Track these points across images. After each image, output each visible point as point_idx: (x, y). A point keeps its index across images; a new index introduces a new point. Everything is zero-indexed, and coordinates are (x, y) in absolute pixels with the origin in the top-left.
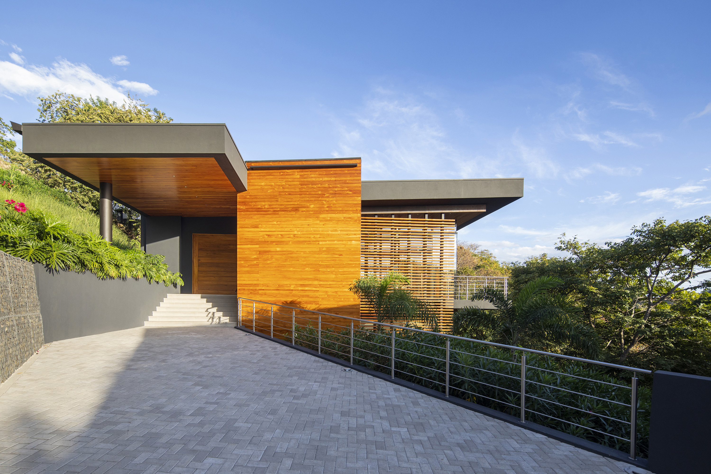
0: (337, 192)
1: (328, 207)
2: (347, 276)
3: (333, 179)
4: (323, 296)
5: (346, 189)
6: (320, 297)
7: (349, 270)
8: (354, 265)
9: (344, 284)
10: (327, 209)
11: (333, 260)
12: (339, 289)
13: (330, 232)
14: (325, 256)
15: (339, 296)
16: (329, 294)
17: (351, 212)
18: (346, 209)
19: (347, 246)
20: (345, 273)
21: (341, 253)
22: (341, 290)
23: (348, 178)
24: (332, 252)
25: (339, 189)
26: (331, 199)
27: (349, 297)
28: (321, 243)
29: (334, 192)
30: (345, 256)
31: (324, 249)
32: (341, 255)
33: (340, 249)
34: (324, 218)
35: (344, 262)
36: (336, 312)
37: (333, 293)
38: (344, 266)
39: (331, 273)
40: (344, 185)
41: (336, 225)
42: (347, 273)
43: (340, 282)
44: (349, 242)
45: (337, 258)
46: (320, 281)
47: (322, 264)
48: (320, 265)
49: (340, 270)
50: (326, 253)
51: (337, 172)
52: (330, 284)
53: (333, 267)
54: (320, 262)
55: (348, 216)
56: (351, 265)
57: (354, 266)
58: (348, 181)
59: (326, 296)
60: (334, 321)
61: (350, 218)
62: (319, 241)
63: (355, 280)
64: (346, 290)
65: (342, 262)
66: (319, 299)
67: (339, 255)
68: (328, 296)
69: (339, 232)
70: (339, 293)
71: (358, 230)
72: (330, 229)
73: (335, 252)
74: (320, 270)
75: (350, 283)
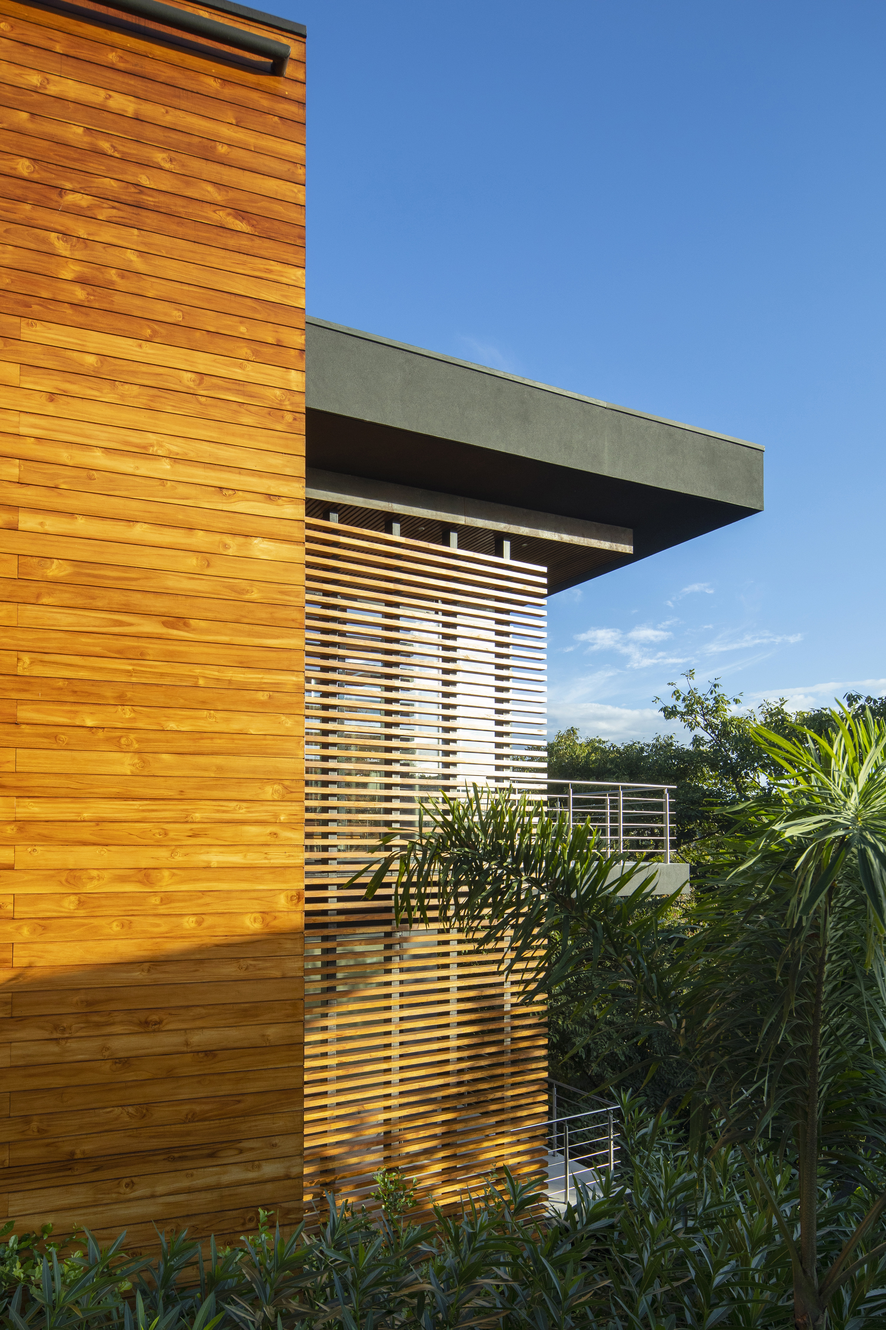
0: (149, 200)
1: (81, 281)
2: (220, 768)
3: (127, 105)
4: (46, 908)
5: (211, 193)
6: (22, 910)
7: (235, 726)
8: (262, 696)
9: (197, 816)
10: (80, 294)
11: (121, 654)
12: (163, 853)
13: (99, 459)
14: (65, 619)
15: (167, 898)
16: (90, 888)
17: (245, 351)
18: (212, 322)
19: (220, 567)
20: (206, 744)
21: (180, 608)
22: (179, 859)
23: (226, 132)
24: (117, 598)
25: (166, 183)
26: (108, 234)
27: (234, 905)
28: (27, 521)
29: (130, 195)
30: (208, 631)
31: (55, 570)
32: (179, 621)
33: (173, 583)
34: (51, 349)
35: (198, 670)
36: (142, 1016)
37: (123, 879)
38: (201, 694)
39: (108, 740)
40: (197, 165)
41: (142, 419)
42: (219, 743)
43: (171, 805)
44: (228, 540)
45: (149, 637)
46: (25, 793)
47: (38, 671)
48: (26, 682)
49: (172, 726)
50: (66, 597)
51: (149, 67)
52: (99, 821)
53: (122, 701)
54: (26, 658)
55: (223, 372)
56: (248, 695)
57: (263, 704)
58: (222, 149)
59: (69, 904)
60: (130, 1076)
61: (238, 384)
62: (15, 508)
63: (269, 791)
64: (216, 858)
65: (184, 670)
66: (10, 927)
67: (165, 624)
68: (81, 903)
69: (166, 465)
70: (166, 883)
71: (288, 471)
72: (103, 436)
73: (136, 598)
74: (25, 713)
75: (241, 812)
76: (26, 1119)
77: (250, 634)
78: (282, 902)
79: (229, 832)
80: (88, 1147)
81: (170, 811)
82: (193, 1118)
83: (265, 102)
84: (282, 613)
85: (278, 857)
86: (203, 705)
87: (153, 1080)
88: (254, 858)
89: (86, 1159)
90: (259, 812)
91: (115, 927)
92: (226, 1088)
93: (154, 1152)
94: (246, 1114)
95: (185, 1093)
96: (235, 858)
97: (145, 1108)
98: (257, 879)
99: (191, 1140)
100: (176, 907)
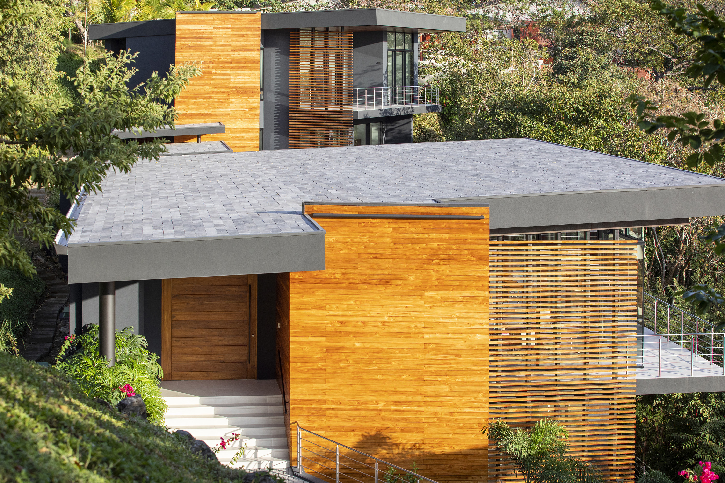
0: (451, 257)
1: (437, 280)
2: (468, 390)
3: (446, 236)
4: (430, 421)
5: (466, 252)
6: (425, 421)
7: (472, 379)
8: (479, 372)
9: (463, 400)
10: (436, 283)
11: (446, 364)
12: (455, 409)
13: (441, 320)
14: (434, 357)
15: (456, 419)
16: (439, 416)
17: (473, 289)
18: (466, 283)
19: (468, 342)
20: (465, 384)
21: (459, 353)
23: (470, 236)
24: (445, 351)
25: (455, 252)
26: (443, 268)
27: (472, 421)
28: (426, 336)
29: (447, 257)
30: (466, 357)
31: (432, 346)
32: (459, 355)
33: (457, 347)
34: (431, 297)
35: (463, 367)
36: (451, 445)
37: (446, 415)
38: (464, 372)
39: (443, 383)
40: (462, 246)
41: (450, 309)
42: (468, 383)
43: (457, 398)
44: (470, 335)
45: (452, 360)
46: (426, 395)
47: (429, 369)
48: (426, 371)
49: (457, 380)
50: (434, 352)
51: (451, 226)
52: (441, 402)
53: (446, 374)
54: (426, 366)
55: (469, 295)
56: (475, 372)
57: (479, 374)
58: (468, 241)
59: (435, 420)
60: (448, 458)
61: (473, 298)
62: (424, 333)
63: (481, 395)
64: (467, 410)
65: (460, 367)
66: (423, 424)
67: (456, 356)
68: (438, 420)
69: (456, 320)
70: (456, 416)
71: (485, 316)
72: (442, 315)
73: (449, 351)
74: (426, 378)
75: (473, 400)
76: (427, 465)
77: (476, 357)
78: (483, 421)
79: (470, 404)
80: (439, 473)
81: (457, 399)
82: (462, 469)
83: (478, 226)
84: (483, 352)
85: (482, 410)
86: (465, 375)
87: (453, 460)
88: (476, 410)
89: (439, 475)
90: (478, 400)
91: (445, 425)
92: (470, 463)
93: (453, 476)
94: (474, 470)
95: (460, 463)
96: (472, 411)
97: (451, 466)
98: (477, 416)
99: (461, 474)
100: (458, 421)
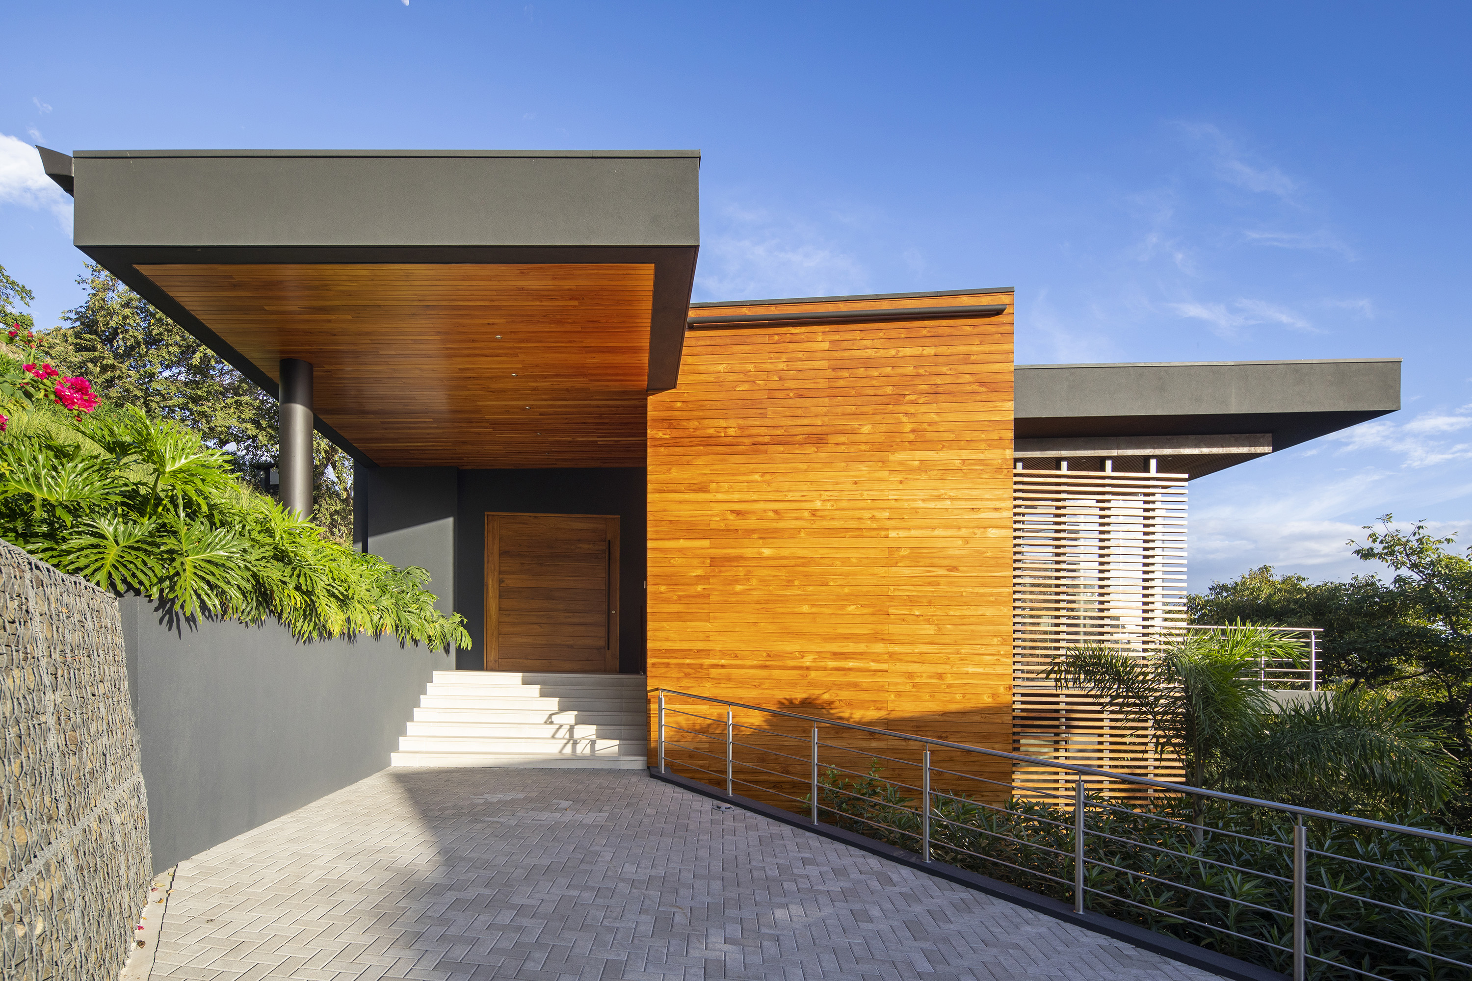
0: (940, 389)
1: (913, 431)
2: (972, 631)
3: (930, 351)
4: (901, 688)
5: (969, 378)
6: (891, 688)
7: (980, 612)
8: (992, 599)
9: (963, 651)
10: (912, 437)
11: (930, 584)
12: (948, 667)
13: (920, 504)
14: (907, 571)
15: (949, 686)
16: (918, 680)
17: (984, 446)
18: (968, 436)
19: (973, 544)
20: (966, 621)
21: (954, 563)
22: (955, 670)
23: (975, 348)
24: (928, 561)
25: (948, 379)
26: (923, 409)
27: (980, 691)
28: (892, 534)
29: (933, 389)
30: (967, 572)
31: (903, 553)
32: (955, 568)
33: (952, 552)
34: (901, 463)
35: (963, 589)
37: (931, 677)
38: (964, 599)
39: (924, 620)
40: (962, 368)
41: (938, 484)
42: (972, 620)
43: (951, 647)
44: (976, 531)
45: (941, 576)
46: (892, 642)
47: (897, 593)
48: (892, 598)
49: (951, 613)
50: (908, 563)
52: (921, 653)
53: (930, 603)
54: (892, 588)
55: (974, 457)
56: (985, 598)
57: (992, 602)
58: (973, 357)
59: (909, 687)
61: (981, 462)
62: (887, 529)
63: (995, 641)
64: (971, 669)
65: (956, 589)
66: (886, 694)
67: (948, 570)
68: (914, 686)
69: (948, 502)
70: (949, 679)
71: (1005, 496)
72: (921, 494)
73: (936, 561)
74: (891, 611)
75: (982, 649)
77: (987, 571)
78: (1002, 690)
79: (977, 658)
81: (950, 649)
83: (995, 329)
84: (1001, 561)
85: (999, 670)
86: (965, 604)
88: (988, 670)
90: (991, 650)
91: (927, 697)
92: (976, 768)
96: (981, 670)
98: (990, 679)
100: (953, 690)
